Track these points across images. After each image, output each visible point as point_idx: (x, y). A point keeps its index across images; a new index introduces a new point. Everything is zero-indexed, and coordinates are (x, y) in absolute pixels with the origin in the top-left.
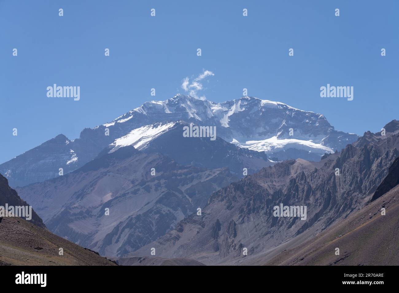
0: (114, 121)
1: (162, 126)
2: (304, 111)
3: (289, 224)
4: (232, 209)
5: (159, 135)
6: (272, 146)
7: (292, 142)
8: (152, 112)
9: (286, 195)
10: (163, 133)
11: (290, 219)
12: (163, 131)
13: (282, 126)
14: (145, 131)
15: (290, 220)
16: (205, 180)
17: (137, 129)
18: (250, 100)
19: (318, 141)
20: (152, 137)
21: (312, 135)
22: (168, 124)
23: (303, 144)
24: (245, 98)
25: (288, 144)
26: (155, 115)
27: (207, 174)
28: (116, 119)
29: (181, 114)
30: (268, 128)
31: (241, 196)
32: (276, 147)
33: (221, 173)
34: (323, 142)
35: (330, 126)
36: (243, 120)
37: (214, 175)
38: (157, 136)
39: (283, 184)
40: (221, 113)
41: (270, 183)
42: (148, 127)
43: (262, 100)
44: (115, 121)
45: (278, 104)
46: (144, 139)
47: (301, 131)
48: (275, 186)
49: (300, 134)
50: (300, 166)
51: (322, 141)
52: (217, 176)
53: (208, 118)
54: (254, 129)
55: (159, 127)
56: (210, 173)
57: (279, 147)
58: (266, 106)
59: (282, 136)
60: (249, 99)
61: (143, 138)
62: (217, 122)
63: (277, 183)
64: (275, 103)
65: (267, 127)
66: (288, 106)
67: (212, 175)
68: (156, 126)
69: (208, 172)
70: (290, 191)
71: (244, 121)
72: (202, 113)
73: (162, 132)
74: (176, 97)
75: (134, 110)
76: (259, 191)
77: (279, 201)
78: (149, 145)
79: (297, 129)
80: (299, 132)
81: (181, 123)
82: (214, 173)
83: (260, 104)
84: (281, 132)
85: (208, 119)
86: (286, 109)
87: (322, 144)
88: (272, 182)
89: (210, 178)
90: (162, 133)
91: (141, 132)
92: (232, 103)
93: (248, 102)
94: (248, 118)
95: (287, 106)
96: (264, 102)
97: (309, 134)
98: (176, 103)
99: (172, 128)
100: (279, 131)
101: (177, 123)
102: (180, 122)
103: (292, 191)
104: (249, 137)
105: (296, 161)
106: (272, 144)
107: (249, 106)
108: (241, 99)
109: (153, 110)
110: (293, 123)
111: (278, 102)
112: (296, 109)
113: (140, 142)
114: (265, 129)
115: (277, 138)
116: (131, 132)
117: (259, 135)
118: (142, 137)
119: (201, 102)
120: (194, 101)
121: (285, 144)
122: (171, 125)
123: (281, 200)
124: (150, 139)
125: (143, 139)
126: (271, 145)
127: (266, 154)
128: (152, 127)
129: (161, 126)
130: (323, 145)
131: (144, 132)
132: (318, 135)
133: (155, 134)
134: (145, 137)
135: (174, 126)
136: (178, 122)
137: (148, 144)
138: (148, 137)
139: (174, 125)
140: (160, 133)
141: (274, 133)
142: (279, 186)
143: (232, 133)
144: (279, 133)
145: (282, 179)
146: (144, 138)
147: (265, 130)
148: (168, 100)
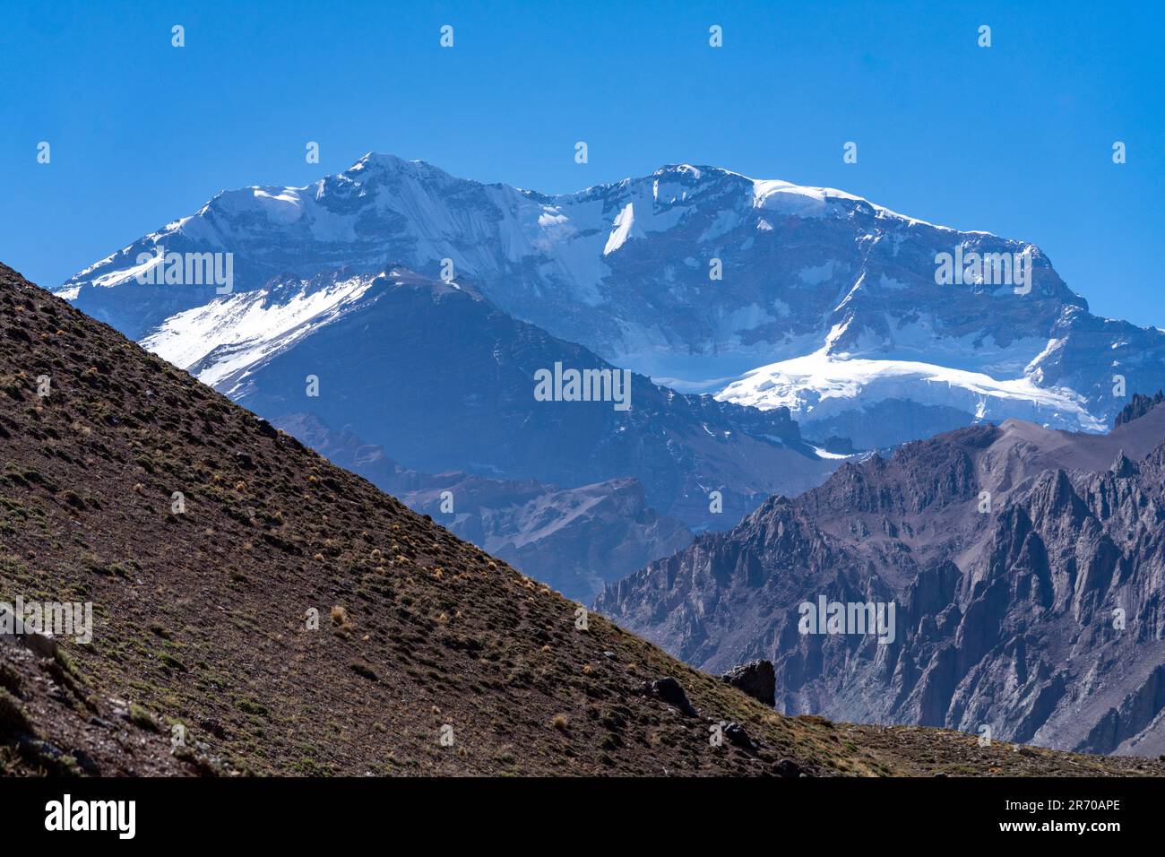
0: (74, 282)
1: (310, 298)
2: (950, 230)
3: (1021, 720)
4: (707, 662)
5: (295, 335)
6: (805, 390)
7: (897, 373)
8: (252, 238)
9: (980, 585)
10: (316, 326)
11: (1020, 700)
12: (318, 319)
13: (849, 298)
14: (228, 319)
15: (1024, 703)
16: (534, 538)
17: (190, 311)
18: (699, 182)
19: (1015, 366)
20: (264, 347)
21: (988, 340)
22: (338, 284)
23: (947, 382)
24: (679, 170)
25: (880, 382)
26: (264, 251)
27: (541, 510)
28: (85, 272)
29: (387, 245)
30: (783, 308)
31: (744, 600)
32: (824, 396)
33: (606, 505)
34: (1039, 371)
35: (1069, 297)
36: (670, 273)
37: (576, 515)
38: (287, 341)
39: (944, 539)
40: (569, 239)
41: (881, 539)
42: (243, 302)
43: (756, 182)
44: (81, 279)
45: (828, 199)
46: (225, 358)
47: (938, 321)
48: (908, 549)
49: (934, 335)
50: (1023, 452)
51: (1035, 368)
52: (586, 518)
53: (510, 263)
54: (721, 313)
55: (296, 302)
56: (554, 505)
57: (836, 394)
58: (777, 208)
59: (852, 346)
60: (697, 172)
61: (224, 351)
62: (548, 281)
63: (915, 533)
64: (814, 192)
65: (778, 303)
66: (876, 207)
67: (565, 514)
68: (278, 298)
69: (544, 503)
70: (1002, 569)
71: (672, 280)
72: (480, 244)
73: (307, 322)
74: (359, 167)
75: (169, 227)
76: (836, 574)
77: (947, 616)
78: (251, 383)
79: (919, 313)
80: (926, 324)
81: (397, 279)
82: (575, 505)
83: (746, 198)
84: (845, 326)
85: (507, 269)
86: (867, 219)
87: (1034, 381)
88: (894, 532)
89: (555, 529)
90: (308, 326)
91: (209, 323)
92: (617, 193)
93: (694, 191)
94: (689, 261)
95: (871, 208)
96: (764, 188)
97: (973, 336)
98: (362, 194)
99: (358, 301)
100: (837, 318)
101: (379, 280)
102: (395, 274)
103: (1013, 568)
104: (700, 352)
105: (1002, 433)
106: (805, 382)
107: (694, 209)
108: (656, 177)
109: (258, 228)
110: (901, 286)
111: (827, 190)
112: (913, 221)
113: (209, 371)
114: (771, 311)
115: (829, 354)
116: (164, 327)
117: (741, 341)
118: (219, 347)
119: (473, 189)
120: (442, 186)
121: (865, 383)
122: (353, 290)
123: (959, 611)
124: (255, 356)
125: (222, 354)
126: (801, 387)
127: (795, 423)
128: (261, 302)
129: (306, 297)
130: (1041, 386)
131: (226, 323)
132: (1015, 341)
133: (277, 334)
134: (231, 349)
135: (368, 294)
136: (383, 275)
137: (248, 378)
138: (244, 347)
139: (364, 288)
140: (302, 326)
141: (813, 331)
142: (925, 550)
143: (619, 335)
144: (836, 332)
145: (939, 518)
146: (229, 353)
147: (773, 319)
148: (323, 181)
